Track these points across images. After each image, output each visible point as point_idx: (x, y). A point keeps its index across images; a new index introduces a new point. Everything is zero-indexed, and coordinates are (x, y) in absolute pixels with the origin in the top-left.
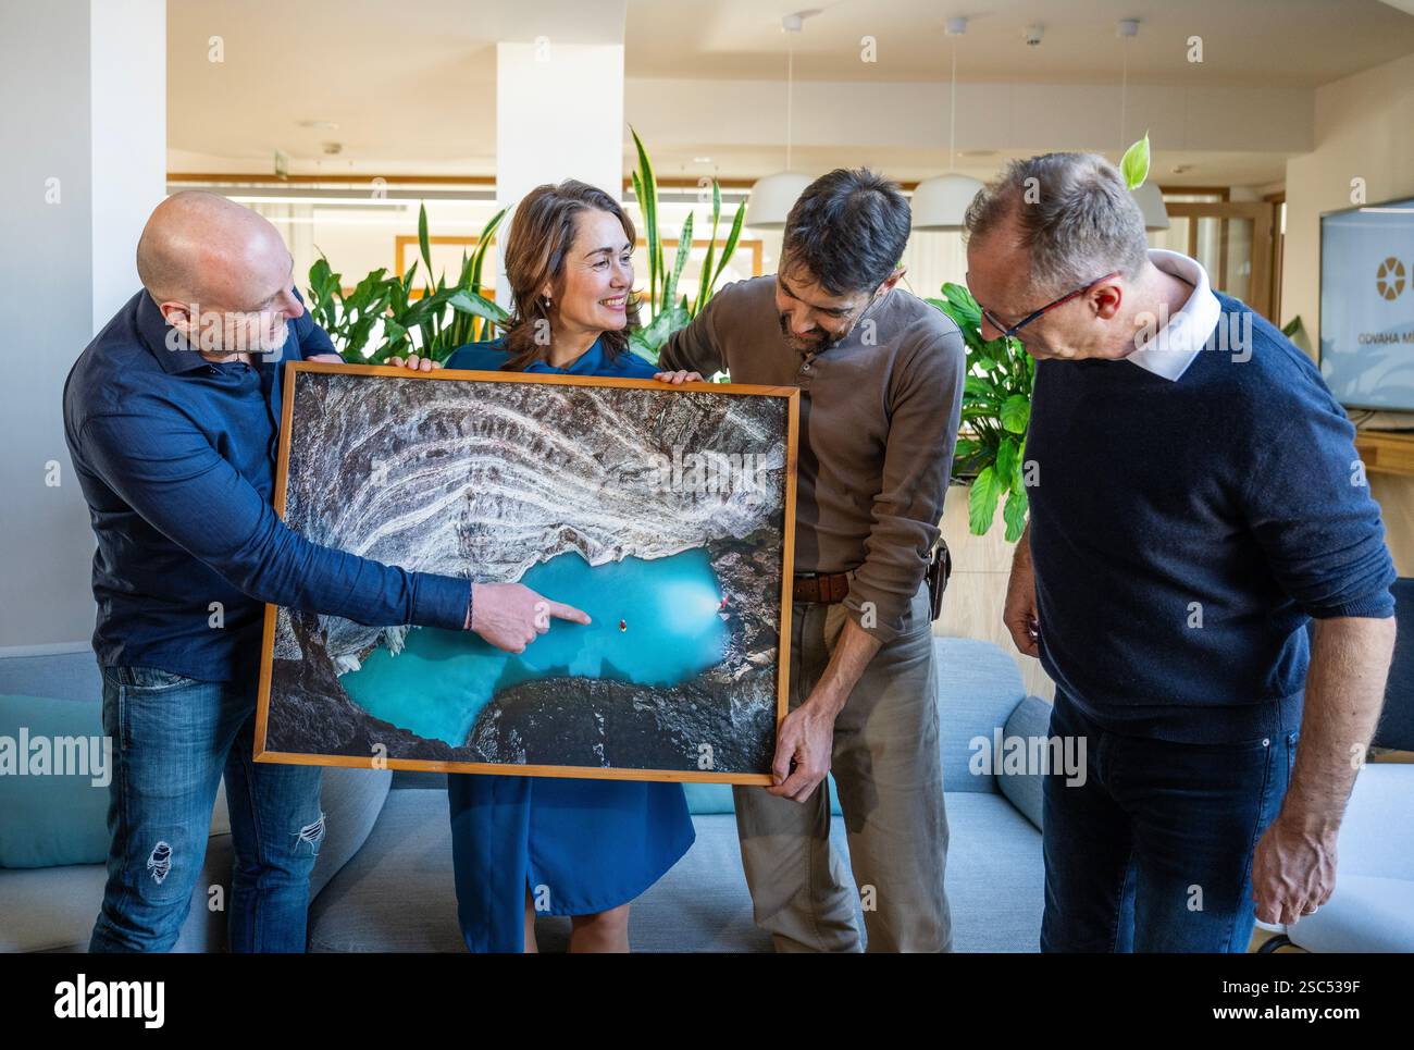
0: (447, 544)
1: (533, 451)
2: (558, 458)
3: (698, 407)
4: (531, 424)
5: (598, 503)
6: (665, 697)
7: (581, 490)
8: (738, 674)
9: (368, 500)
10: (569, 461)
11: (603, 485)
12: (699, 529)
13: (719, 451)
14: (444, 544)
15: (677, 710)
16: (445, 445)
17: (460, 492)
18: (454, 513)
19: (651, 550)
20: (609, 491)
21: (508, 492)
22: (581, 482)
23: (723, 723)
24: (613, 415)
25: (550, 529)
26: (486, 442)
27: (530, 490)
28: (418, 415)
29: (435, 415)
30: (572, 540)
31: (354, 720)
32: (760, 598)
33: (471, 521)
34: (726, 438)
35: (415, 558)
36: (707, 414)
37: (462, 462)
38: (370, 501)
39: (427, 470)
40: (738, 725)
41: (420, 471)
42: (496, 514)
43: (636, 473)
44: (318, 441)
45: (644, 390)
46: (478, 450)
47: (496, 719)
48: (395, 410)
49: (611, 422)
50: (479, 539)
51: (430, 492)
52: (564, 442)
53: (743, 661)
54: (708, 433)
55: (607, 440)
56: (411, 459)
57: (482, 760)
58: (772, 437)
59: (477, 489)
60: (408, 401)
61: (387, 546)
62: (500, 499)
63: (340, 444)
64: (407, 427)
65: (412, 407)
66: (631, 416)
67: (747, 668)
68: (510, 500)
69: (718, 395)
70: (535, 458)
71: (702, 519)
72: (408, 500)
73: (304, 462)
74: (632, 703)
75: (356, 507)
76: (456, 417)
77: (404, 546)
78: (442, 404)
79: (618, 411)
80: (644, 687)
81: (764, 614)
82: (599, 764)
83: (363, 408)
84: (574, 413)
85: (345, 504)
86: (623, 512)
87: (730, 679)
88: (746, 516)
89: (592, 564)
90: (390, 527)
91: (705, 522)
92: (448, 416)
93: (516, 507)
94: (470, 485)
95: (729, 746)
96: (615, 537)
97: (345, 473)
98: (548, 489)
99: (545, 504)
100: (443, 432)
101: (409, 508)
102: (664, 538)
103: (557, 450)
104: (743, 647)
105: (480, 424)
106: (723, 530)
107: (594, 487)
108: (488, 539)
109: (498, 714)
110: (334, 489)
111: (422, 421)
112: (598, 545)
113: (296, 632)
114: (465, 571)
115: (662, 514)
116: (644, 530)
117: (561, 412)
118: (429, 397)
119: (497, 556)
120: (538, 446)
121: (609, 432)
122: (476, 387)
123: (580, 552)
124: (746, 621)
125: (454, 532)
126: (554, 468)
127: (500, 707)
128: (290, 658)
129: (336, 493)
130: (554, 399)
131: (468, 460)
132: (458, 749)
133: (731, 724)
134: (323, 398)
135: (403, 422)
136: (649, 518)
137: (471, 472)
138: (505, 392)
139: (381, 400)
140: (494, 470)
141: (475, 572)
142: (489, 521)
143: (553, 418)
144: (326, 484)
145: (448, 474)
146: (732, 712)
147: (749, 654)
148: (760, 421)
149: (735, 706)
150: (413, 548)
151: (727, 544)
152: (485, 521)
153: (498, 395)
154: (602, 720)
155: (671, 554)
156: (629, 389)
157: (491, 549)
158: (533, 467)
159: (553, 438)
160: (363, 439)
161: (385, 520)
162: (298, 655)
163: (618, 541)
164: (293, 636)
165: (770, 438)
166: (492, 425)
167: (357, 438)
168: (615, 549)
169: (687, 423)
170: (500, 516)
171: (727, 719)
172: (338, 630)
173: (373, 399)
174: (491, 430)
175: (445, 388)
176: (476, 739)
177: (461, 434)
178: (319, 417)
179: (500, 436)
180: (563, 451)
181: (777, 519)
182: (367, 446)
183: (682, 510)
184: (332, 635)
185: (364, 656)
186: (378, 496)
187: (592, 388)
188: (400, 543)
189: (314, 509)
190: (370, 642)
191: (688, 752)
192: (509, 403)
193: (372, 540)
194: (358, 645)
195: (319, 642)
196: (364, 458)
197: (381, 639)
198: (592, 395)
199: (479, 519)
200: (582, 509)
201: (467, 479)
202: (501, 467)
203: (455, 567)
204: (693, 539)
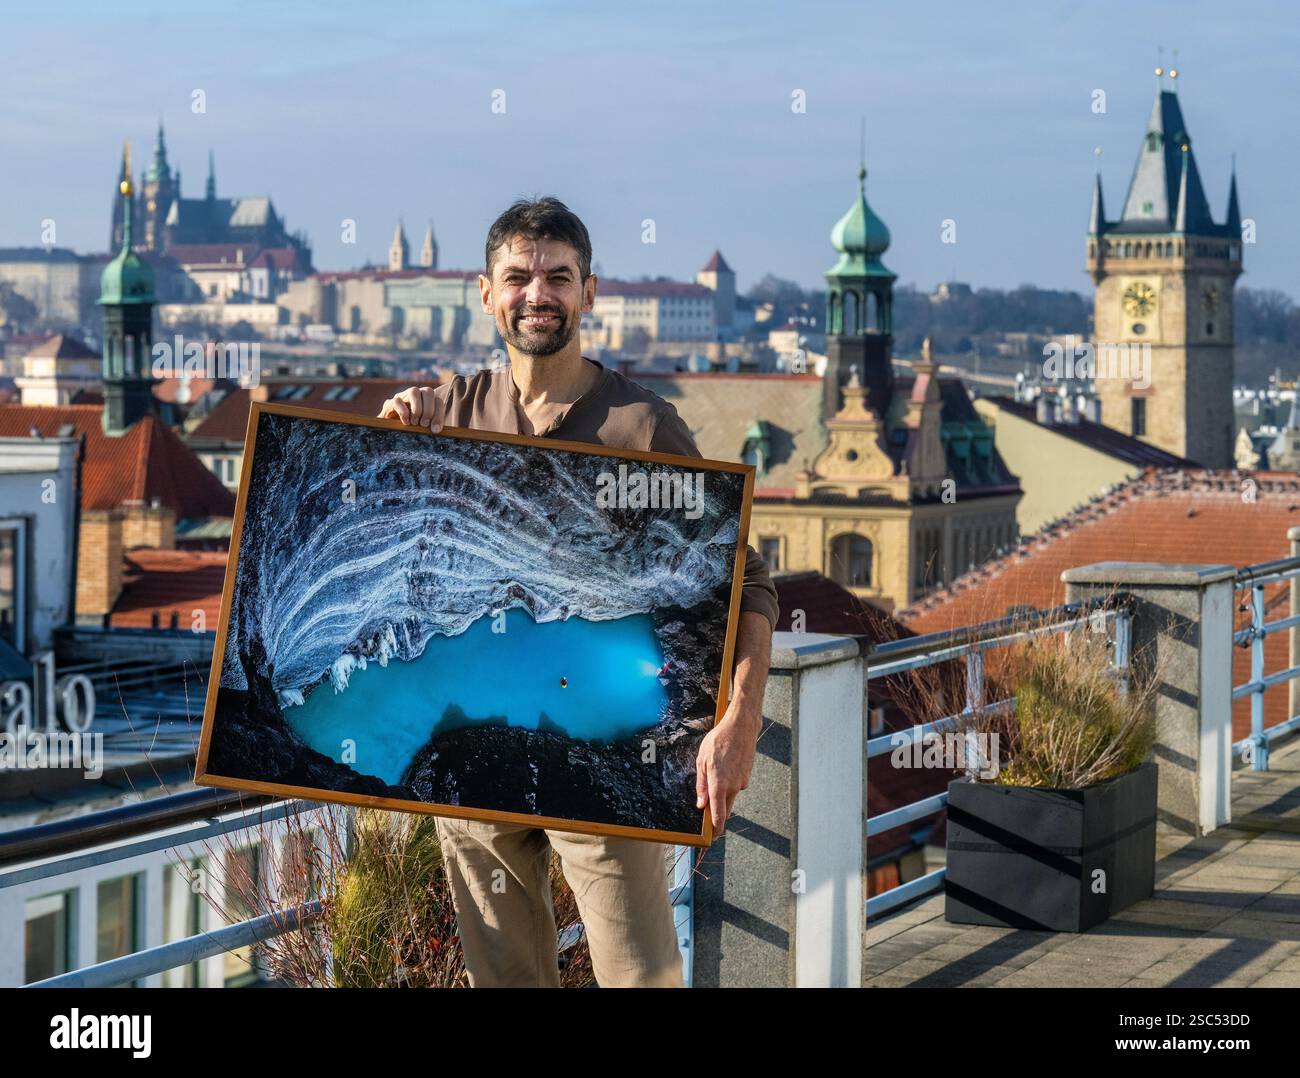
0: (397, 591)
1: (488, 507)
2: (512, 517)
4: (488, 482)
5: (547, 563)
6: (600, 754)
7: (532, 549)
8: (674, 738)
9: (322, 542)
10: (522, 520)
11: (555, 545)
12: (646, 596)
13: (672, 522)
14: (395, 590)
15: (609, 767)
16: (402, 495)
17: (413, 541)
18: (405, 561)
19: (598, 612)
20: (560, 552)
21: (461, 545)
22: (532, 541)
23: (654, 784)
24: (569, 479)
25: (498, 584)
26: (443, 495)
27: (482, 545)
29: (395, 465)
30: (520, 597)
31: (294, 751)
32: (701, 667)
33: (422, 570)
35: (365, 602)
37: (417, 513)
38: (324, 543)
39: (382, 519)
40: (669, 787)
41: (375, 518)
42: (447, 565)
43: (588, 537)
44: (277, 482)
45: (602, 457)
46: (433, 502)
47: (434, 762)
48: (355, 457)
49: (567, 486)
50: (428, 588)
51: (384, 539)
52: (519, 501)
53: (680, 726)
55: (562, 503)
56: (367, 506)
57: (416, 799)
58: (725, 512)
59: (430, 540)
60: (368, 450)
61: (338, 587)
62: (452, 551)
63: (298, 486)
64: (365, 475)
65: (372, 456)
66: (587, 481)
67: (682, 733)
68: (462, 554)
70: (489, 515)
71: (649, 586)
72: (362, 545)
73: (262, 501)
74: (567, 756)
75: (310, 548)
76: (414, 469)
77: (354, 589)
78: (401, 455)
79: (575, 475)
80: (579, 742)
81: (703, 683)
82: (530, 812)
83: (324, 453)
84: (531, 474)
85: (299, 545)
86: (572, 573)
87: (664, 742)
88: (693, 587)
89: (538, 621)
90: (342, 570)
91: (652, 589)
92: (407, 467)
93: (467, 561)
94: (424, 536)
95: (658, 805)
96: (563, 597)
97: (302, 515)
98: (500, 545)
99: (497, 560)
100: (400, 483)
101: (362, 553)
102: (610, 602)
103: (511, 508)
104: (679, 713)
105: (438, 477)
106: (669, 598)
107: (546, 547)
108: (438, 588)
109: (435, 757)
110: (290, 529)
111: (380, 471)
112: (545, 603)
113: (243, 663)
114: (413, 618)
115: (610, 578)
116: (591, 592)
117: (518, 472)
118: (389, 447)
119: (445, 606)
120: (493, 502)
121: (565, 495)
122: (436, 442)
123: (531, 614)
124: (685, 688)
125: (404, 579)
126: (508, 526)
127: (437, 750)
128: (235, 688)
129: (292, 533)
130: (513, 458)
131: (424, 511)
132: (394, 787)
133: (662, 785)
134: (285, 441)
135: (362, 470)
136: (597, 581)
137: (425, 523)
138: (464, 449)
139: (342, 447)
140: (448, 523)
141: (422, 620)
142: (440, 571)
143: (510, 477)
144: (282, 524)
145: (403, 523)
146: (664, 773)
147: (685, 720)
148: (715, 496)
149: (668, 768)
150: (363, 592)
151: (672, 613)
152: (437, 571)
153: (457, 450)
154: (536, 771)
155: (616, 617)
156: (586, 455)
157: (439, 599)
158: (486, 523)
159: (508, 496)
160: (321, 483)
161: (338, 562)
162: (244, 685)
163: (565, 600)
164: (240, 667)
165: (723, 514)
166: (449, 480)
167: (316, 481)
168: (562, 608)
170: (450, 567)
171: (659, 779)
172: (284, 665)
173: (334, 446)
174: (448, 485)
175: (405, 440)
176: (412, 777)
177: (418, 486)
178: (279, 459)
179: (457, 491)
180: (517, 509)
181: (723, 592)
182: (325, 490)
183: (631, 576)
184: (278, 669)
185: (308, 691)
186: (332, 539)
187: (550, 451)
188: (351, 586)
189: (269, 546)
190: (314, 679)
191: (618, 808)
192: (467, 459)
193: (323, 581)
194: (304, 681)
195: (265, 674)
196: (321, 501)
197: (326, 677)
198: (550, 458)
199: (430, 569)
200: (532, 568)
201: (421, 530)
202: (455, 521)
203: (403, 614)
204: (639, 605)
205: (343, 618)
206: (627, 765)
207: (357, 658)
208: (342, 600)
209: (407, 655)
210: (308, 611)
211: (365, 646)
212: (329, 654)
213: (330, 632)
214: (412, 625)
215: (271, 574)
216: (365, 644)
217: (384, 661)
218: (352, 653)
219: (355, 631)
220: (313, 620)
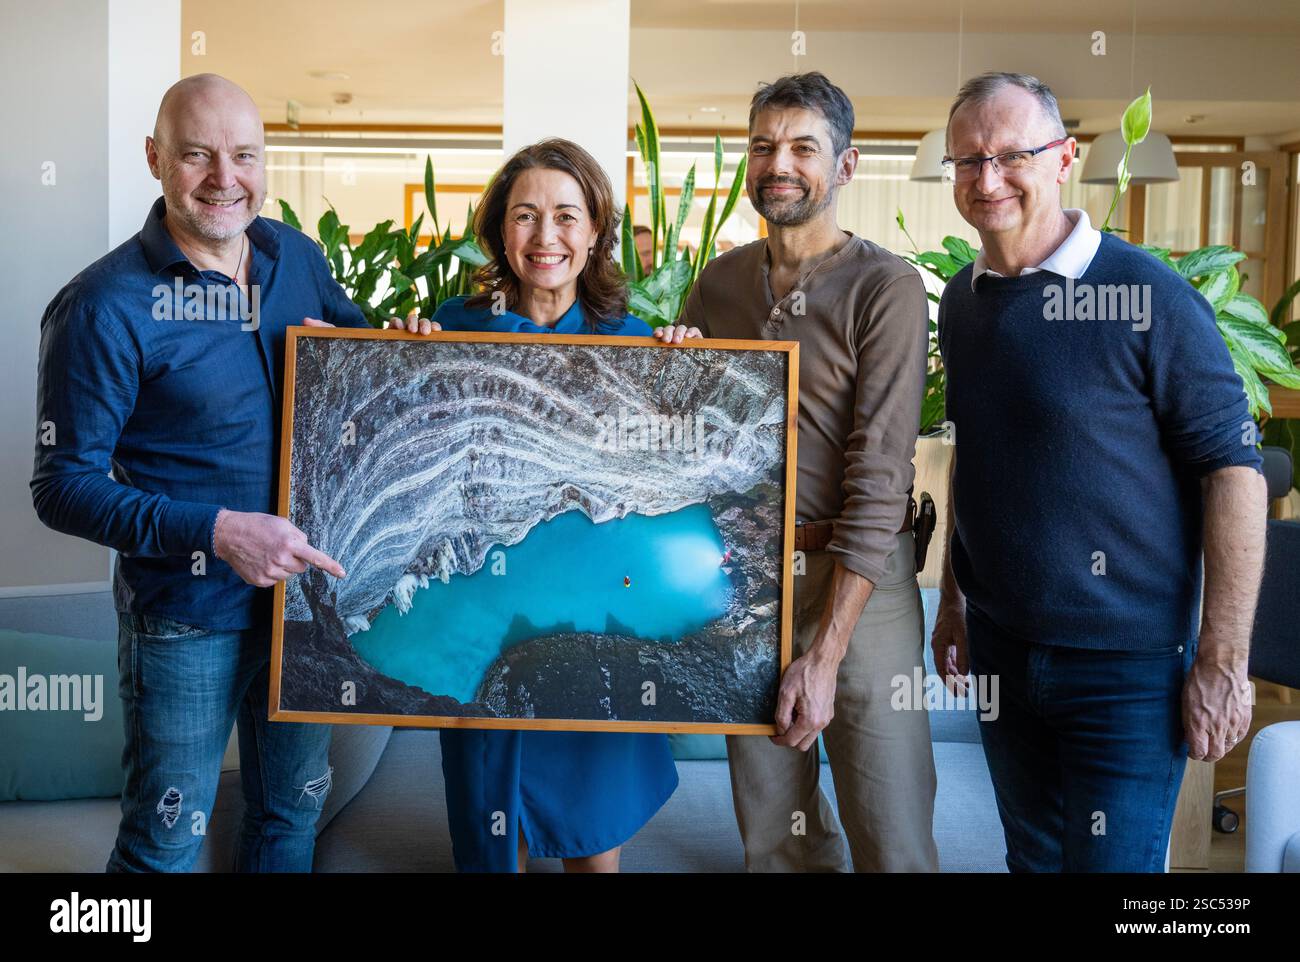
0: (451, 505)
1: (535, 410)
2: (559, 417)
3: (698, 363)
4: (531, 384)
5: (599, 461)
6: (669, 651)
7: (582, 448)
8: (742, 627)
9: (372, 463)
10: (570, 420)
12: (701, 484)
13: (720, 406)
14: (449, 504)
15: (681, 663)
16: (447, 406)
17: (463, 453)
18: (458, 474)
19: (654, 507)
21: (511, 452)
22: (582, 440)
23: (727, 675)
24: (613, 373)
25: (552, 488)
26: (487, 403)
27: (532, 449)
28: (419, 377)
29: (437, 377)
30: (575, 498)
31: (365, 678)
32: (762, 552)
33: (474, 482)
34: (726, 393)
35: (421, 519)
36: (707, 370)
37: (464, 423)
38: (374, 463)
39: (430, 432)
40: (742, 677)
41: (423, 433)
42: (499, 474)
44: (321, 405)
45: (643, 347)
46: (479, 411)
47: (504, 675)
48: (396, 372)
49: (611, 380)
50: (483, 499)
51: (434, 454)
52: (565, 401)
53: (747, 614)
54: (708, 389)
55: (608, 398)
56: (413, 421)
57: (491, 715)
58: (772, 391)
59: (479, 449)
60: (409, 364)
61: (392, 507)
62: (502, 459)
63: (343, 408)
64: (408, 389)
65: (413, 369)
66: (631, 374)
67: (750, 621)
68: (513, 460)
69: (718, 350)
70: (536, 418)
71: (703, 475)
72: (412, 462)
73: (308, 426)
74: (637, 657)
75: (361, 470)
76: (457, 378)
77: (409, 507)
78: (442, 366)
79: (618, 369)
80: (649, 641)
81: (767, 568)
82: (606, 717)
83: (365, 371)
84: (574, 372)
85: (349, 468)
86: (624, 469)
87: (733, 632)
88: (747, 470)
89: (596, 522)
90: (394, 489)
91: (706, 477)
92: (450, 378)
93: (519, 467)
94: (473, 446)
95: (733, 697)
96: (618, 495)
98: (550, 448)
99: (548, 463)
100: (444, 394)
101: (413, 470)
102: (665, 494)
103: (558, 409)
104: (745, 601)
105: (481, 385)
106: (724, 485)
108: (492, 498)
109: (506, 670)
110: (339, 452)
111: (423, 384)
112: (601, 503)
113: (306, 593)
114: (470, 531)
115: (663, 471)
116: (646, 487)
117: (561, 371)
118: (430, 359)
119: (502, 515)
120: (539, 406)
121: (610, 390)
122: (476, 348)
123: (586, 512)
124: (748, 575)
125: (458, 492)
126: (556, 427)
127: (507, 663)
128: (300, 620)
129: (341, 457)
130: (554, 358)
131: (470, 421)
132: (467, 705)
133: (735, 676)
134: (325, 363)
135: (405, 385)
136: (650, 475)
137: (473, 433)
138: (505, 352)
139: (382, 362)
140: (496, 431)
141: (480, 532)
142: (493, 481)
143: (553, 378)
144: (330, 448)
145: (451, 435)
146: (736, 664)
147: (752, 607)
148: (760, 376)
149: (739, 658)
150: (417, 509)
151: (729, 499)
152: (489, 481)
153: (498, 355)
154: (608, 674)
155: (673, 509)
156: (629, 347)
157: (495, 509)
158: (534, 427)
159: (554, 397)
160: (365, 403)
161: (389, 482)
162: (309, 616)
163: (621, 498)
164: (302, 598)
165: (770, 393)
166: (493, 386)
167: (360, 401)
168: (618, 506)
169: (687, 379)
170: (503, 476)
171: (731, 671)
172: (347, 591)
173: (375, 363)
174: (492, 392)
175: (445, 350)
176: (485, 695)
177: (462, 395)
178: (321, 381)
179: (501, 396)
180: (564, 410)
181: (778, 473)
182: (369, 409)
183: (684, 466)
184: (340, 596)
185: (373, 616)
186: (382, 459)
187: (591, 347)
188: (405, 504)
189: (319, 472)
190: (378, 602)
191: (693, 704)
192: (509, 363)
193: (377, 502)
194: (367, 606)
195: (328, 603)
196: (367, 421)
197: (389, 599)
198: (592, 353)
199: (482, 480)
200: (584, 468)
201: (470, 440)
202: (502, 427)
203: (460, 527)
204: (694, 494)
205: (401, 538)
206: (698, 660)
207: (419, 577)
208: (398, 520)
209: (468, 569)
210: (364, 534)
211: (425, 564)
212: (389, 576)
213: (389, 553)
214: (470, 538)
215: (325, 501)
216: (425, 561)
217: (446, 578)
218: (414, 573)
219: (414, 550)
220: (371, 543)
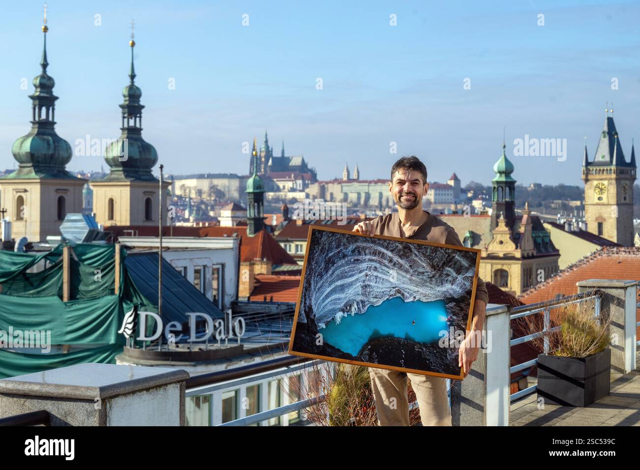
1: (389, 262)
2: (397, 265)
3: (446, 253)
4: (389, 254)
5: (409, 282)
6: (426, 347)
7: (404, 277)
9: (333, 273)
10: (401, 267)
11: (412, 276)
12: (443, 293)
13: (452, 268)
14: (357, 290)
15: (429, 352)
16: (360, 258)
17: (363, 273)
18: (361, 280)
19: (426, 299)
20: (413, 278)
21: (379, 275)
22: (404, 274)
23: (444, 358)
24: (417, 253)
25: (392, 289)
26: (374, 258)
27: (387, 275)
28: (351, 247)
29: (358, 248)
30: (399, 293)
32: (461, 318)
33: (366, 283)
34: (455, 264)
35: (347, 294)
36: (449, 256)
37: (365, 264)
39: (353, 265)
40: (450, 359)
41: (351, 265)
42: (375, 282)
43: (423, 273)
44: (318, 252)
45: (428, 246)
46: (371, 260)
47: (369, 349)
48: (344, 244)
49: (416, 256)
50: (368, 289)
51: (354, 273)
52: (400, 260)
54: (449, 262)
55: (414, 261)
56: (348, 261)
57: (363, 361)
58: (470, 265)
59: (369, 273)
60: (349, 242)
61: (338, 289)
62: (376, 277)
63: (325, 254)
64: (348, 251)
65: (350, 244)
66: (423, 254)
68: (380, 278)
69: (453, 249)
70: (389, 265)
71: (444, 290)
72: (346, 274)
73: (313, 259)
74: (415, 348)
75: (329, 275)
76: (364, 249)
78: (359, 244)
79: (419, 252)
80: (419, 343)
81: (462, 323)
82: (402, 367)
83: (334, 243)
84: (404, 251)
85: (325, 274)
86: (417, 285)
88: (459, 291)
89: (406, 301)
90: (339, 283)
91: (445, 291)
92: (362, 248)
93: (382, 280)
94: (367, 272)
95: (446, 365)
96: (414, 293)
97: (326, 264)
99: (392, 280)
100: (360, 253)
101: (346, 277)
102: (430, 295)
103: (397, 263)
105: (372, 252)
106: (451, 295)
107: (408, 276)
108: (371, 290)
109: (369, 347)
110: (322, 268)
111: (353, 249)
112: (408, 295)
113: (305, 314)
114: (363, 300)
115: (430, 287)
116: (424, 292)
117: (400, 251)
118: (356, 242)
119: (374, 296)
120: (391, 261)
121: (415, 258)
122: (372, 240)
123: (402, 297)
124: (455, 325)
125: (360, 286)
126: (396, 269)
127: (370, 345)
128: (303, 322)
129: (322, 270)
130: (398, 246)
131: (367, 263)
132: (355, 357)
133: (447, 359)
134: (321, 238)
135: (347, 249)
136: (426, 288)
137: (367, 267)
138: (381, 242)
139: (340, 241)
140: (375, 267)
141: (366, 300)
142: (372, 284)
143: (397, 252)
144: (319, 267)
145: (360, 267)
146: (448, 354)
148: (467, 260)
150: (346, 290)
151: (451, 299)
152: (371, 284)
154: (404, 353)
155: (432, 301)
156: (423, 245)
157: (372, 293)
158: (388, 267)
159: (396, 259)
160: (333, 253)
161: (338, 280)
162: (306, 321)
163: (415, 295)
164: (304, 315)
167: (331, 253)
168: (414, 297)
169: (442, 258)
170: (376, 283)
171: (446, 357)
172: (319, 315)
173: (337, 241)
174: (375, 254)
175: (361, 239)
176: (361, 354)
177: (365, 255)
178: (319, 245)
179: (379, 256)
180: (399, 263)
181: (469, 293)
182: (334, 255)
183: (438, 286)
184: (317, 316)
185: (327, 324)
186: (336, 272)
187: (411, 243)
188: (342, 288)
189: (315, 274)
190: (329, 320)
191: (432, 366)
192: (383, 246)
193: (333, 286)
194: (325, 320)
195: (313, 318)
196: (333, 259)
197: (333, 319)
198: (411, 246)
199: (369, 283)
200: (404, 283)
201: (366, 270)
202: (378, 267)
203: (360, 298)
204: (440, 297)
205: (339, 299)
206: (435, 351)
207: (344, 313)
208: (339, 293)
209: (361, 312)
210: (327, 296)
211: (347, 309)
212: (334, 311)
213: (335, 304)
214: (362, 302)
215: (316, 284)
216: (347, 308)
217: (353, 314)
218: (343, 311)
219: (343, 304)
220: (329, 300)
